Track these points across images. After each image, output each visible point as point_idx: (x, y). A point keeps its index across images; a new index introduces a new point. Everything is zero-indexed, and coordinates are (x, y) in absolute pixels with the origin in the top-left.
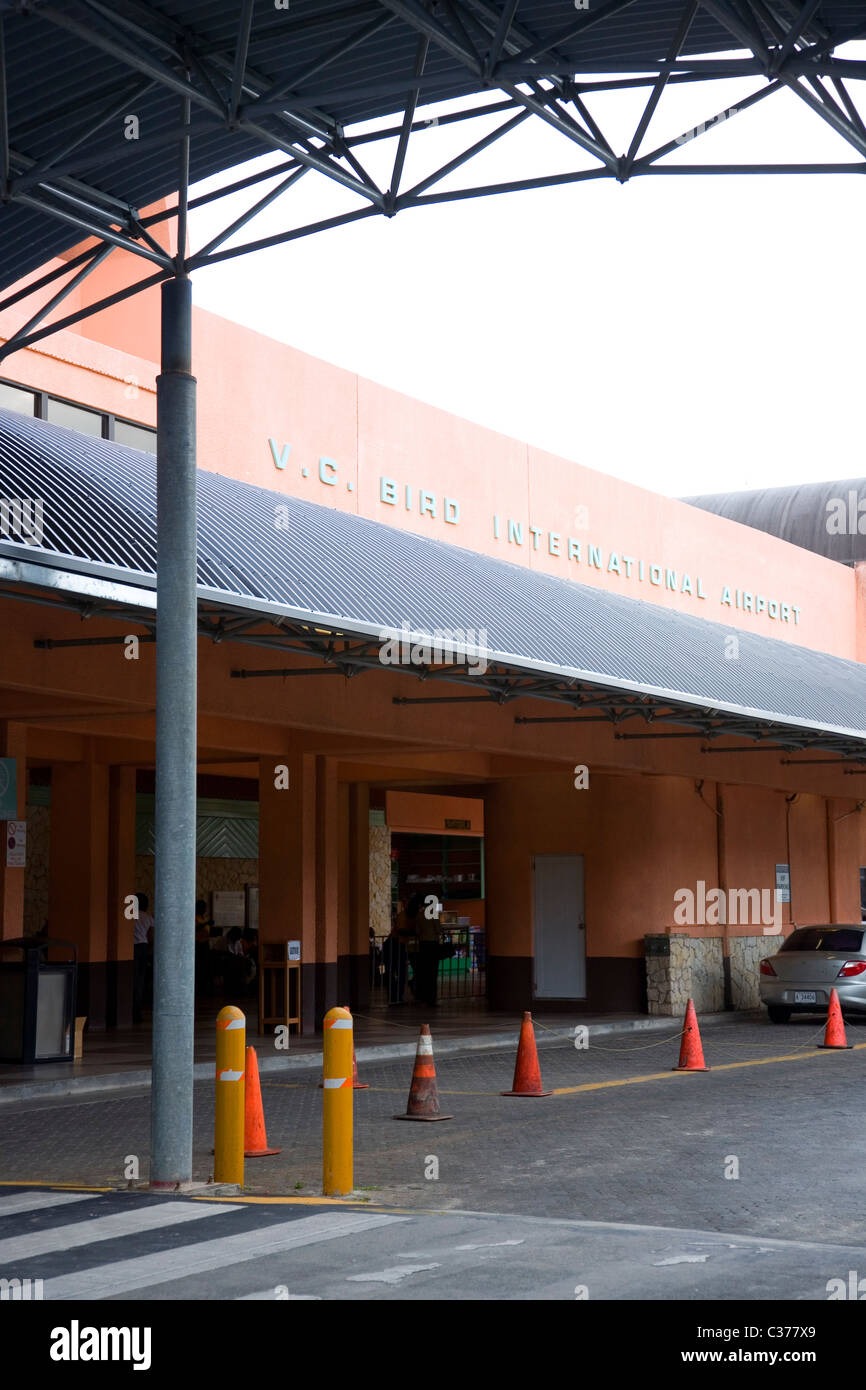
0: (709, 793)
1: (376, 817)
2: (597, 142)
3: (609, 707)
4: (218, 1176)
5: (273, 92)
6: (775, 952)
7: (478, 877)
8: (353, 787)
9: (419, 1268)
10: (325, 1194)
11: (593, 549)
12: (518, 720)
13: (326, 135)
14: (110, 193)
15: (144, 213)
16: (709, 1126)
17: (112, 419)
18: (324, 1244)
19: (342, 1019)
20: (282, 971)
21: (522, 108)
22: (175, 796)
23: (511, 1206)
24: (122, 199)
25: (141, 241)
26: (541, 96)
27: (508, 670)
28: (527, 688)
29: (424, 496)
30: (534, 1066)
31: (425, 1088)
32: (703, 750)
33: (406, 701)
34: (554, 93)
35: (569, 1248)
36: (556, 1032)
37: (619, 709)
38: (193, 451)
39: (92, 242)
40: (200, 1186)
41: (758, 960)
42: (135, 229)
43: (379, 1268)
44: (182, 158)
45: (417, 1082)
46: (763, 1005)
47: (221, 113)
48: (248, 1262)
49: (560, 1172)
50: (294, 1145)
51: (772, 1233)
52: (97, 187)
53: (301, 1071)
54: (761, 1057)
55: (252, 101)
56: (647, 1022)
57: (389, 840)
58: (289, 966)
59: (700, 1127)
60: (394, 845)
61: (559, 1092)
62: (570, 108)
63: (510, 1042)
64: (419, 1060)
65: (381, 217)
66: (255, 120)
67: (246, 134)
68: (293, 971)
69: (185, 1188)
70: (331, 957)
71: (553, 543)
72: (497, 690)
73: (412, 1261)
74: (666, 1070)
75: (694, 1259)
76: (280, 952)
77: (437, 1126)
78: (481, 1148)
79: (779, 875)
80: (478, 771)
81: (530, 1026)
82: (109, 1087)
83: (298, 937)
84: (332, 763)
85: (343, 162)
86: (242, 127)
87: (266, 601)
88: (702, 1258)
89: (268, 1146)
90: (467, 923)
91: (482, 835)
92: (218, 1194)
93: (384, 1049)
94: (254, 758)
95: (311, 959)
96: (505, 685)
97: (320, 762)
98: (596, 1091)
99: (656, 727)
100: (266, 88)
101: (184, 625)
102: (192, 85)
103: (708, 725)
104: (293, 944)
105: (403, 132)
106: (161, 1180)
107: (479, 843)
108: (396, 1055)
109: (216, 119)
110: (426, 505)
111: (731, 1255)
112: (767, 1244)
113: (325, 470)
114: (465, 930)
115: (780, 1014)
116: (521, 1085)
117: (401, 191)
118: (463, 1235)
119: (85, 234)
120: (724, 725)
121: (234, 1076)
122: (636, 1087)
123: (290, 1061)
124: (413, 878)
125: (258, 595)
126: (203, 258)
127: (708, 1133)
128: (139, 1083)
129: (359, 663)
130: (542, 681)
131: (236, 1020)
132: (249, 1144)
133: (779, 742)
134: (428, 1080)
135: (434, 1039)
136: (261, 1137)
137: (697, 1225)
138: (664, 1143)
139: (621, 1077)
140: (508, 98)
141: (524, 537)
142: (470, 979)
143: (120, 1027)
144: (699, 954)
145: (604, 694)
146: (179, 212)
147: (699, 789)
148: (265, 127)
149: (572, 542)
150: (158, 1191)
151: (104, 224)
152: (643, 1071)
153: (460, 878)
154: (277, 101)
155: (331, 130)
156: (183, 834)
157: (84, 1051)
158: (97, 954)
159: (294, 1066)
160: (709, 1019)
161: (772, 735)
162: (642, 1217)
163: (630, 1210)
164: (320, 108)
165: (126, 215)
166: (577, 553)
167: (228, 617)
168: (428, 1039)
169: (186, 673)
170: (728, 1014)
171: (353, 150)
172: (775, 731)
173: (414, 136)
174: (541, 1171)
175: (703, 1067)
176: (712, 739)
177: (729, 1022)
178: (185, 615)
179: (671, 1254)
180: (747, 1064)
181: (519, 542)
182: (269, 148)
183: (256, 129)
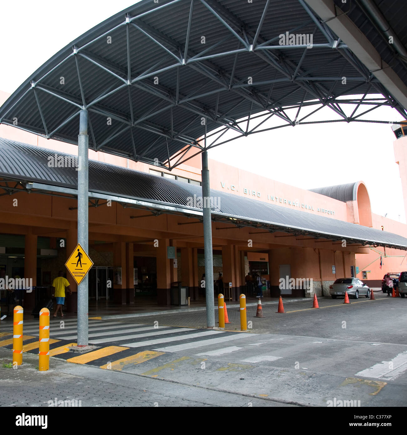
0: (317, 251)
1: (246, 258)
2: (287, 119)
3: (294, 233)
4: (220, 326)
5: (222, 115)
6: (333, 284)
7: (267, 270)
8: (241, 252)
9: (262, 343)
10: (241, 330)
11: (289, 201)
12: (275, 237)
13: (232, 122)
14: (191, 137)
15: (197, 140)
16: (321, 318)
17: (190, 180)
18: (243, 339)
19: (243, 296)
20: (228, 289)
21: (272, 114)
22: (208, 252)
23: (280, 333)
24: (193, 138)
25: (197, 145)
26: (276, 111)
27: (273, 226)
28: (277, 229)
29: (253, 192)
30: (282, 307)
31: (260, 311)
32: (315, 242)
33: (252, 233)
34: (278, 110)
35: (293, 340)
36: (286, 301)
37: (297, 233)
38: (209, 184)
39: (188, 146)
40: (217, 328)
41: (329, 286)
42: (196, 143)
43: (255, 343)
44: (205, 129)
45: (258, 310)
46: (330, 295)
47: (213, 120)
48: (228, 341)
49: (289, 327)
50: (234, 322)
51: (336, 338)
52: (189, 136)
53: (233, 308)
54: (331, 305)
55: (218, 117)
56: (305, 299)
57: (248, 263)
58: (230, 288)
59: (318, 319)
60: (249, 264)
61: (287, 312)
62: (282, 113)
63: (277, 303)
64: (258, 305)
65: (245, 136)
66: (219, 121)
67: (217, 123)
68: (231, 288)
69: (214, 328)
70: (238, 286)
71: (280, 200)
72: (271, 230)
73: (261, 342)
74: (310, 308)
75: (320, 342)
76: (228, 285)
77: (263, 318)
78: (272, 323)
79: (333, 268)
80: (267, 248)
81: (281, 299)
82: (196, 310)
83: (231, 282)
84: (236, 246)
85: (236, 127)
86: (217, 122)
87: (224, 213)
88: (321, 342)
89: (229, 321)
90: (265, 279)
91: (268, 261)
92: (220, 329)
93: (250, 304)
94: (221, 246)
95: (234, 286)
96: (273, 229)
97: (234, 247)
98: (296, 312)
99: (305, 237)
100: (221, 115)
101: (209, 219)
102: (206, 115)
103: (317, 236)
104: (230, 283)
105: (248, 120)
106: (209, 326)
107: (267, 264)
108: (253, 305)
109: (212, 121)
110: (253, 193)
111: (328, 342)
112: (335, 340)
113: (232, 187)
114: (265, 281)
115: (334, 297)
116: (279, 311)
117: (248, 131)
118: (271, 337)
119: (187, 144)
120: (320, 236)
121: (222, 307)
122: (304, 311)
123: (231, 306)
124: (253, 270)
125: (222, 212)
126: (210, 147)
127: (320, 320)
128: (202, 310)
129: (243, 225)
130: (280, 228)
131: (222, 296)
132: (225, 321)
133: (332, 239)
134: (260, 309)
135: (261, 301)
136: (227, 320)
137: (319, 337)
138: (311, 322)
139: (301, 309)
140: (269, 112)
141: (274, 199)
142: (267, 291)
143: (196, 299)
144: (316, 285)
145: (293, 230)
146: (205, 139)
147: (315, 250)
148: (221, 121)
149: (285, 200)
150: (208, 328)
151: (190, 142)
152: (305, 308)
153: (263, 270)
154: (223, 117)
155: (233, 121)
156: (210, 260)
157: (190, 304)
158: (191, 285)
159: (232, 307)
160: (319, 298)
161: (330, 238)
162: (308, 335)
163: (305, 334)
164: (231, 117)
165: (194, 140)
166: (286, 202)
167: (216, 217)
168: (260, 301)
169: (209, 228)
170: (323, 297)
171: (238, 124)
172: (331, 237)
173: (250, 121)
174: (285, 327)
175: (318, 307)
176: (317, 239)
177: (323, 299)
178: (209, 216)
179: (315, 341)
180: (328, 307)
181: (273, 200)
182: (222, 125)
183: (219, 122)
